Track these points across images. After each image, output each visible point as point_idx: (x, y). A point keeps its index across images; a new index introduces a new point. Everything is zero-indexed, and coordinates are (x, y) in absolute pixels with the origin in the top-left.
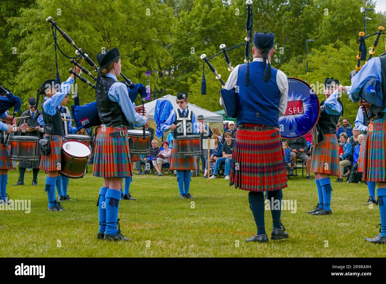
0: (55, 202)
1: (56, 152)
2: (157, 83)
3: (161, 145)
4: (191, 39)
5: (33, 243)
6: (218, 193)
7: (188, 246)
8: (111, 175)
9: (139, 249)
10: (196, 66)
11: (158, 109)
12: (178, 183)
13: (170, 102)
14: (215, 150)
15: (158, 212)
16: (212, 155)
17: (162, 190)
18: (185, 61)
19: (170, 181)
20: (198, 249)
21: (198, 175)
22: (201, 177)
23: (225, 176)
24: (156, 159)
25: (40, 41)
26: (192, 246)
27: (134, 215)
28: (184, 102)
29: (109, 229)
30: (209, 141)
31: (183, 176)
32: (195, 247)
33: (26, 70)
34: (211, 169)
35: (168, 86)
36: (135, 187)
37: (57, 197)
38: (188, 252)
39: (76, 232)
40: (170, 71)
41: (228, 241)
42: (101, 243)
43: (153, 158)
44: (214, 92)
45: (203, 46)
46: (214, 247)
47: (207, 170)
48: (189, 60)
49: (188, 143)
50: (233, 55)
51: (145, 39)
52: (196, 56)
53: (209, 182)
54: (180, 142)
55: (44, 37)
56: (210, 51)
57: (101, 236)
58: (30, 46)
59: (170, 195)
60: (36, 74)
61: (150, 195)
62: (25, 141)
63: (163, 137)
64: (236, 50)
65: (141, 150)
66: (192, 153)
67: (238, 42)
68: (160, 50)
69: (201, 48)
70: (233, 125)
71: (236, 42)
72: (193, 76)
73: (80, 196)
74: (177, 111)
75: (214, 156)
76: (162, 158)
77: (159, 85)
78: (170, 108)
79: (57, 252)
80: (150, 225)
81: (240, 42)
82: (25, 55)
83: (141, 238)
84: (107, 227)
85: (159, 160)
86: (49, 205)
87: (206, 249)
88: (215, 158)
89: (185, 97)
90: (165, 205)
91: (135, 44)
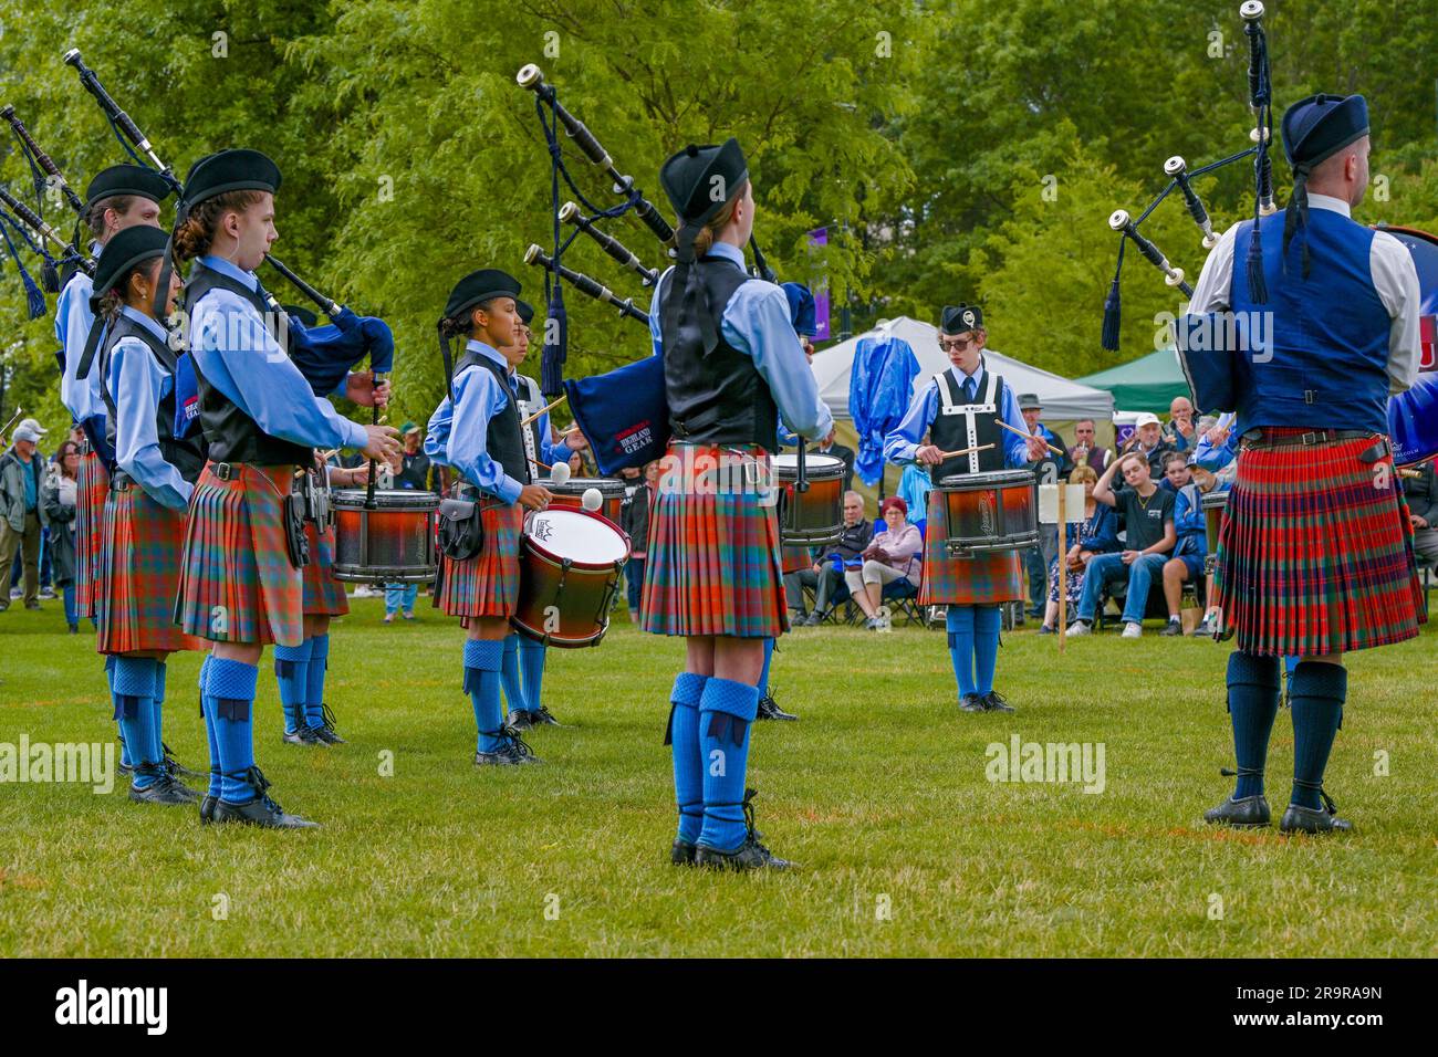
0: (503, 732)
1: (503, 548)
2: (856, 273)
3: (877, 511)
4: (981, 95)
5: (441, 882)
6: (1100, 691)
7: (1010, 886)
8: (712, 627)
9: (829, 900)
10: (1000, 203)
11: (863, 375)
12: (949, 653)
13: (907, 347)
14: (1086, 525)
15: (884, 763)
16: (1076, 547)
17: (886, 681)
18: (957, 185)
19: (914, 646)
20: (1048, 896)
21: (1020, 623)
22: (1031, 632)
23: (1126, 622)
24: (860, 568)
25: (409, 127)
26: (1027, 885)
27: (795, 774)
28: (970, 344)
29: (713, 826)
30: (1062, 491)
31: (970, 628)
32: (1038, 889)
33: (364, 241)
34: (1069, 598)
35: (893, 286)
36: (787, 671)
37: (507, 713)
38: (1012, 908)
39: (591, 840)
40: (897, 226)
41: (1161, 866)
42: (688, 878)
43: (849, 563)
44: (1070, 300)
45: (1029, 124)
46: (1110, 887)
47: (1054, 604)
48: (974, 180)
49: (984, 502)
50: (1145, 153)
51: (806, 104)
52: (1000, 163)
53: (1062, 647)
54: (954, 500)
55: (424, 108)
56: (1056, 140)
57: (685, 854)
58: (371, 149)
59: (920, 701)
60: (401, 255)
61: (845, 700)
62: (388, 509)
63: (882, 480)
64: (1157, 134)
65: (810, 531)
66: (1002, 542)
67: (1165, 100)
68: (865, 144)
69: (1020, 132)
70: (1154, 429)
71: (1156, 101)
72: (989, 241)
73: (587, 710)
74: (941, 378)
75: (1084, 548)
76: (883, 562)
77: (865, 281)
78: (909, 368)
79: (531, 911)
80: (860, 811)
81: (1173, 102)
82: (358, 182)
83: (834, 858)
84: (705, 818)
85: (873, 571)
86: (480, 743)
87: (1079, 897)
88: (1085, 556)
89: (972, 324)
90: (908, 737)
91: (769, 125)
